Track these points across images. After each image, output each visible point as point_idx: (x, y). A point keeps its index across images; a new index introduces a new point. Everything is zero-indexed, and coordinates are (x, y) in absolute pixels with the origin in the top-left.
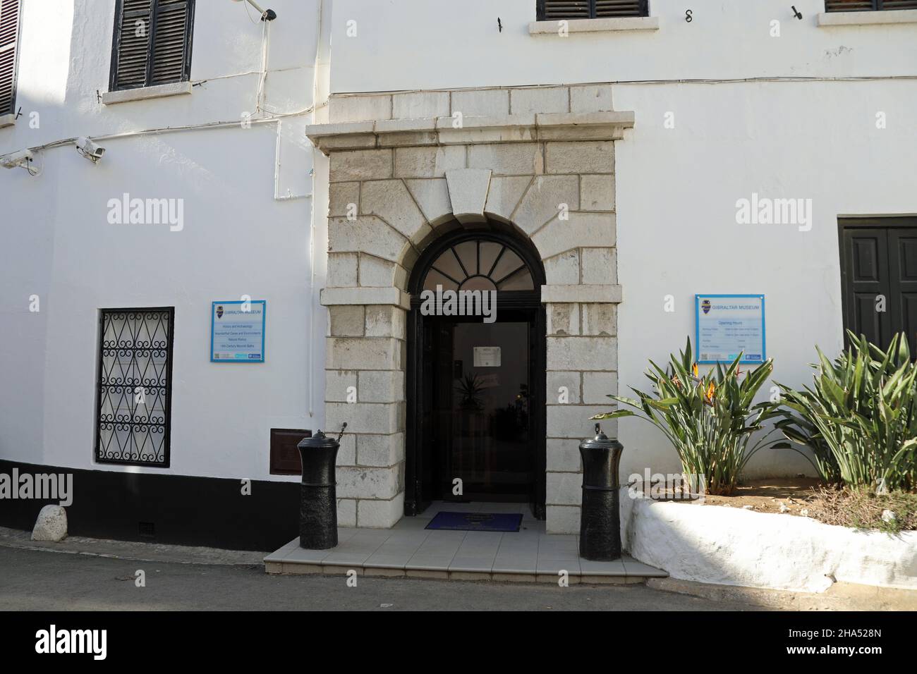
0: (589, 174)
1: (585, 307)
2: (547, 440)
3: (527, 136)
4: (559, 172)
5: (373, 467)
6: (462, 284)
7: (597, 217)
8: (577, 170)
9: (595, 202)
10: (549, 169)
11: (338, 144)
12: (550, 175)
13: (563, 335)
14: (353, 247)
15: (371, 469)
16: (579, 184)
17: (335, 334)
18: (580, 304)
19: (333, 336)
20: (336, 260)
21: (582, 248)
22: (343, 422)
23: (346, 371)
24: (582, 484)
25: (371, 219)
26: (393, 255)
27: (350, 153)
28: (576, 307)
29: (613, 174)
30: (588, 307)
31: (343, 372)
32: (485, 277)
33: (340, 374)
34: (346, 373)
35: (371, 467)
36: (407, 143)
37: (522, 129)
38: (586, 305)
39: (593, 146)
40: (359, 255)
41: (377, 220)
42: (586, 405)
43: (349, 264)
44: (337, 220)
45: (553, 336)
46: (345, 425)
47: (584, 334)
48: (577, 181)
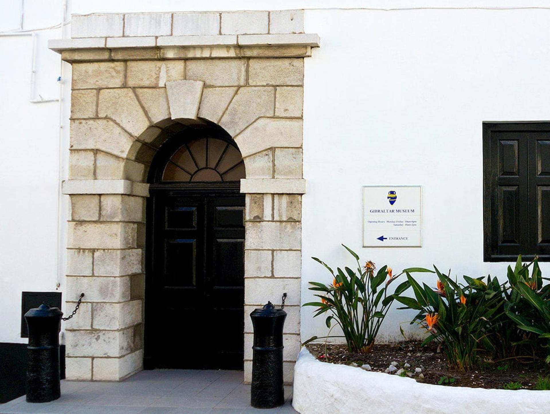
0: (282, 86)
1: (276, 197)
2: (245, 307)
3: (232, 53)
4: (258, 84)
5: (105, 330)
6: (193, 175)
7: (288, 123)
8: (273, 83)
9: (287, 110)
10: (250, 81)
11: (77, 56)
12: (251, 86)
13: (258, 220)
14: (91, 145)
15: (104, 332)
16: (275, 94)
17: (76, 219)
18: (273, 194)
19: (73, 220)
20: (76, 156)
21: (275, 148)
22: (81, 293)
23: (84, 250)
24: (252, 346)
25: (105, 121)
26: (122, 152)
27: (88, 64)
28: (270, 197)
29: (302, 86)
30: (279, 198)
31: (81, 250)
32: (212, 169)
33: (79, 252)
34: (84, 252)
35: (103, 330)
36: (135, 58)
37: (228, 47)
38: (277, 195)
39: (287, 62)
40: (96, 152)
41: (111, 123)
42: (276, 278)
43: (87, 160)
44: (77, 122)
45: (250, 221)
46: (83, 295)
47: (275, 220)
48: (273, 92)
